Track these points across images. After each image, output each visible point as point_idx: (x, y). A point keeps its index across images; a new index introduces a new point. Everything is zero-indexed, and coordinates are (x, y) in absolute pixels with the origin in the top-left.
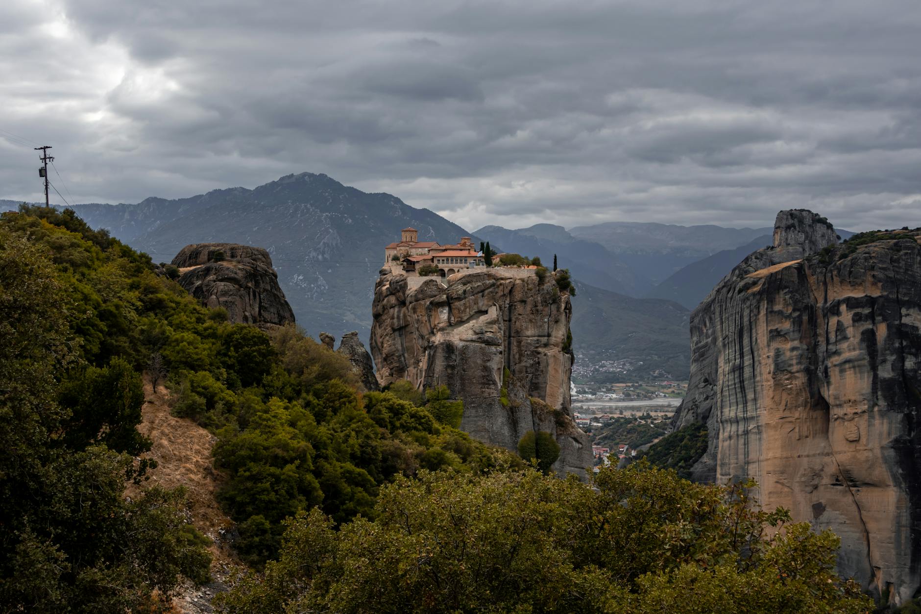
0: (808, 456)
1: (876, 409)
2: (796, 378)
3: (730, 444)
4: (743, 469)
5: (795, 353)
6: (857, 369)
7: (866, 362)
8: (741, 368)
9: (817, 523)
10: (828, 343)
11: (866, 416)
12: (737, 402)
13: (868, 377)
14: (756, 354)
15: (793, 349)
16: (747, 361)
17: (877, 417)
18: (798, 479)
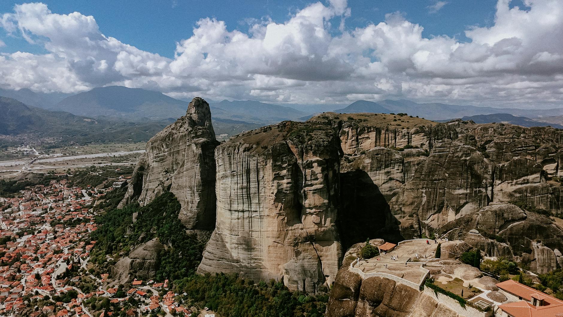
0: (292, 230)
1: (329, 209)
2: (288, 196)
3: (238, 222)
4: (248, 234)
5: (289, 185)
6: (322, 192)
7: (325, 189)
8: (248, 188)
9: (297, 259)
10: (306, 180)
11: (324, 212)
12: (243, 203)
13: (326, 195)
14: (261, 183)
15: (288, 183)
16: (253, 185)
17: (329, 212)
18: (287, 241)
